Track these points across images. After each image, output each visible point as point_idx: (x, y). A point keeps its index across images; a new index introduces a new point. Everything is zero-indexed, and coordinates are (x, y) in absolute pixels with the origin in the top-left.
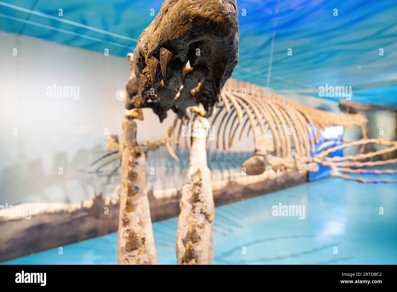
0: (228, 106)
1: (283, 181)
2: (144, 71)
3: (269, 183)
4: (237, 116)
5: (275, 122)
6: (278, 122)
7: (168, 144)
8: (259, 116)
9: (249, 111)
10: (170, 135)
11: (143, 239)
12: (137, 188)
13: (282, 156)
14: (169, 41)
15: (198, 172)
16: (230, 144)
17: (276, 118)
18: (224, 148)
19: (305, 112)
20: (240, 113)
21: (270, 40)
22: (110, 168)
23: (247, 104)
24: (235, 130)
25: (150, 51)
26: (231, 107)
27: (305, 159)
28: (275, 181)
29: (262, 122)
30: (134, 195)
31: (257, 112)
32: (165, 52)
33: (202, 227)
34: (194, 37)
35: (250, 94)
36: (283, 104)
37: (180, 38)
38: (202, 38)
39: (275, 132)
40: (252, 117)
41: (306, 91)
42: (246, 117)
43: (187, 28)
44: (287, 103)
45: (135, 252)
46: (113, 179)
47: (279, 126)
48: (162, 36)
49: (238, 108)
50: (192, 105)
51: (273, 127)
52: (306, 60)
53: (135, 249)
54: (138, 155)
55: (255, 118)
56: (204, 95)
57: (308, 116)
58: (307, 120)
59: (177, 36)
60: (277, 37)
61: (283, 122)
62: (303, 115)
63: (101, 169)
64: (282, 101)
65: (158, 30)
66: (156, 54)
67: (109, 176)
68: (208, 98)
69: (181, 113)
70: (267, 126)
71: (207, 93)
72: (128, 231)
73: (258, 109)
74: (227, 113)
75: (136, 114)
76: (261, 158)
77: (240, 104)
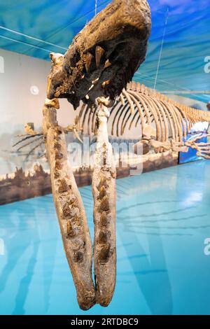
0: (123, 100)
1: (160, 163)
2: (77, 64)
3: (149, 164)
4: (130, 108)
5: (158, 115)
6: (160, 115)
7: (75, 130)
8: (147, 110)
9: (139, 106)
10: (76, 123)
11: (70, 186)
12: (62, 155)
13: (162, 141)
14: (104, 41)
15: (104, 145)
16: (122, 133)
17: (159, 112)
18: (118, 135)
19: (181, 109)
20: (133, 106)
21: (160, 46)
22: (28, 149)
23: (138, 100)
24: (126, 121)
25: (87, 48)
26: (125, 102)
27: (178, 143)
28: (154, 162)
29: (149, 114)
30: (60, 159)
31: (145, 106)
32: (99, 49)
33: (109, 179)
34: (123, 39)
35: (140, 92)
36: (165, 102)
37: (113, 39)
38: (128, 40)
39: (158, 123)
40: (141, 110)
41: (183, 92)
42: (137, 109)
43: (119, 32)
44: (168, 101)
45: (66, 193)
46: (30, 157)
47: (161, 119)
48: (100, 37)
49: (131, 102)
50: (101, 96)
51: (157, 119)
52: (186, 66)
53: (66, 191)
54: (60, 132)
55: (143, 111)
56: (113, 87)
57: (183, 112)
58: (182, 114)
59: (111, 38)
60: (165, 45)
61: (165, 116)
62: (180, 111)
63: (21, 150)
64: (164, 99)
65: (96, 33)
66: (92, 51)
67: (28, 155)
68: (116, 89)
69: (90, 103)
70: (152, 117)
71: (115, 84)
72: (59, 181)
73: (146, 104)
74: (122, 105)
75: (53, 104)
76: (147, 142)
77: (132, 99)
